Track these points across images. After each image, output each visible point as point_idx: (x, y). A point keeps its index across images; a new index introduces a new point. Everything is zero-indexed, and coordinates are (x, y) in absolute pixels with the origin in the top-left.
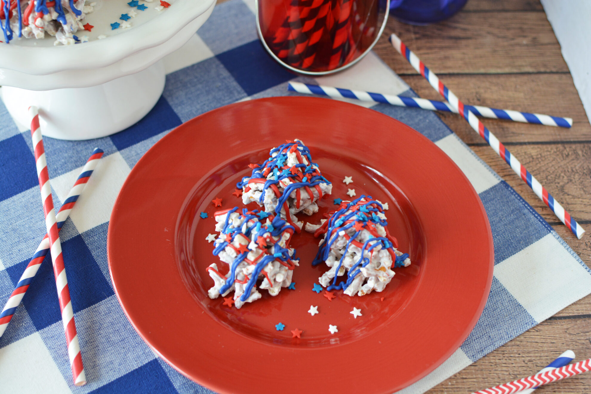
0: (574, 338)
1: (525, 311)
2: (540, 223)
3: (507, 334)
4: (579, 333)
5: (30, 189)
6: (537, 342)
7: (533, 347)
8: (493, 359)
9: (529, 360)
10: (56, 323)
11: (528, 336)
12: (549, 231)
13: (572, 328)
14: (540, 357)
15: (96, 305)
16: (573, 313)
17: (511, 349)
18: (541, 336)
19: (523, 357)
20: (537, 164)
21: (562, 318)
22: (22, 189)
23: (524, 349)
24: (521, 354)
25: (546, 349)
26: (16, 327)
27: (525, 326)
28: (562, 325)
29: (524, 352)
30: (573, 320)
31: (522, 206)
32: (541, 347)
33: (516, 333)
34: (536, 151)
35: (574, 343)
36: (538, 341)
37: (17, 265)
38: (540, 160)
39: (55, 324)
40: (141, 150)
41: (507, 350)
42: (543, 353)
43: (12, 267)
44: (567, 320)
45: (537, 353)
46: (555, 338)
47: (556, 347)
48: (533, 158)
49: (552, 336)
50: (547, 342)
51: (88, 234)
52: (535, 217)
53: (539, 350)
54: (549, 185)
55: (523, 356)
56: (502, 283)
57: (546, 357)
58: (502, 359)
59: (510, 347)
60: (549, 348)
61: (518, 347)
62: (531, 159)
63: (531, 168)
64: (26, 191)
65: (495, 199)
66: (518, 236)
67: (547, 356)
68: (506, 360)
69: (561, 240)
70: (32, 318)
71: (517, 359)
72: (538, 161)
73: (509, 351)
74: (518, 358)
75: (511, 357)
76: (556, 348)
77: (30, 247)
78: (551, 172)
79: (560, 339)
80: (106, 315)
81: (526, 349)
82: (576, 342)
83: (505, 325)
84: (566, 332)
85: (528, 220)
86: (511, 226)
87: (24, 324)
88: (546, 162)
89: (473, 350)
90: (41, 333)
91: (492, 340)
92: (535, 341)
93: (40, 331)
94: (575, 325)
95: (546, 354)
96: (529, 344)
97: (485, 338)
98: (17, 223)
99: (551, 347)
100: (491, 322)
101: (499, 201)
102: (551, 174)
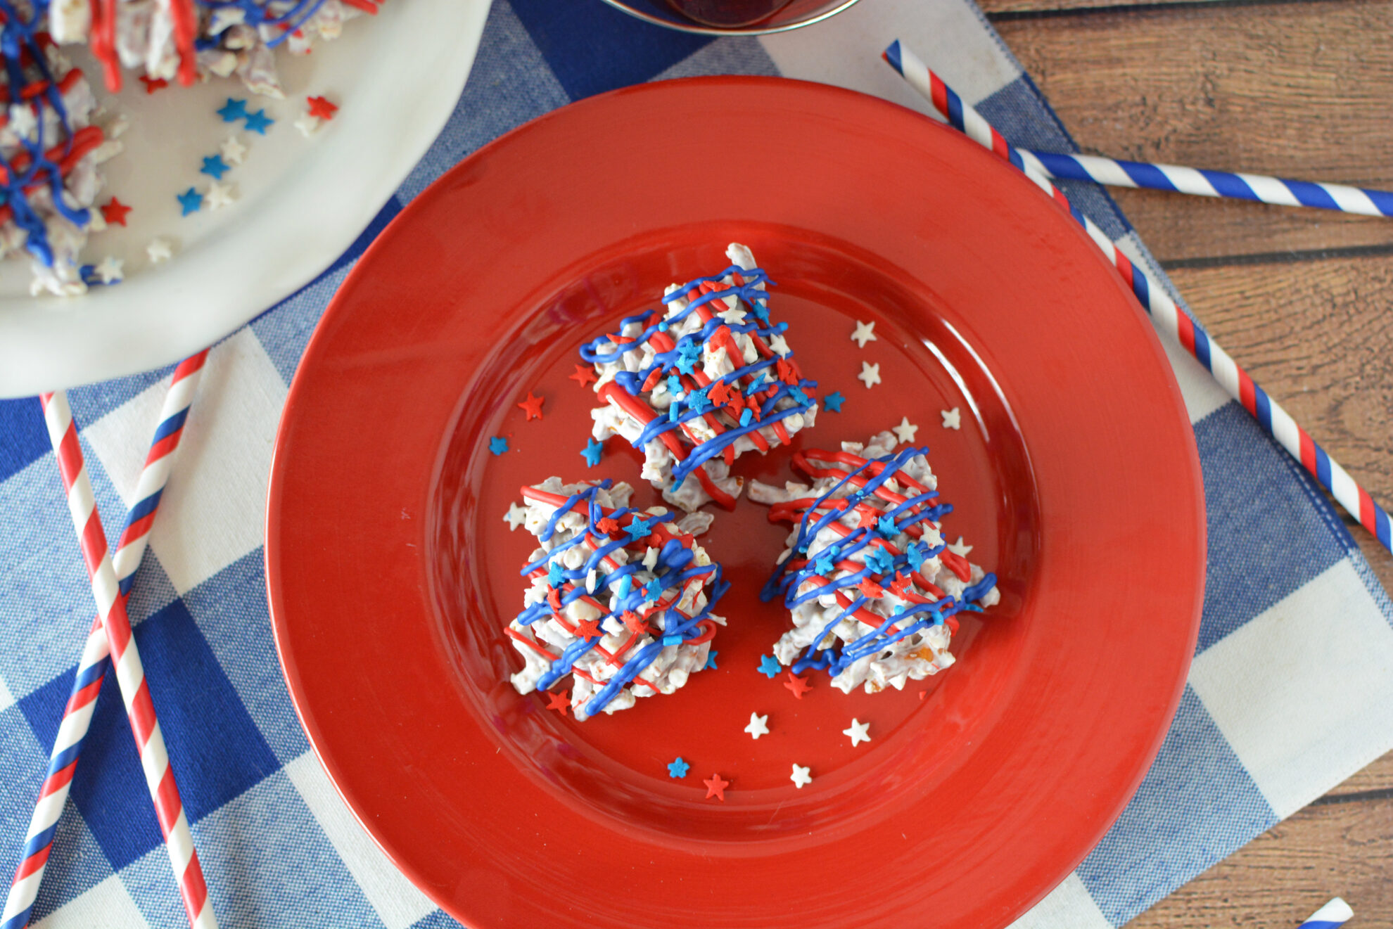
0: (1359, 852)
1: (1254, 789)
2: (1324, 525)
3: (1203, 854)
4: (1373, 841)
5: (41, 459)
6: (1270, 868)
7: (1261, 880)
8: (1163, 915)
9: (1247, 914)
10: (154, 849)
11: (1252, 852)
12: (1343, 552)
13: (1360, 826)
14: (1274, 905)
15: (242, 797)
16: (1369, 785)
17: (1209, 887)
18: (1283, 850)
19: (1233, 907)
20: (1342, 324)
21: (1341, 800)
22: (20, 459)
23: (1238, 885)
24: (1230, 900)
25: (1289, 884)
26: (66, 862)
27: (1250, 829)
28: (1337, 819)
29: (1239, 894)
30: (1367, 803)
31: (1285, 472)
32: (1280, 879)
33: (1224, 850)
34: (1344, 279)
35: (1358, 866)
36: (1275, 864)
37: (42, 690)
38: (1352, 311)
39: (152, 852)
40: (307, 320)
41: (1199, 891)
42: (1281, 895)
43: (31, 695)
44: (1352, 804)
45: (1268, 896)
46: (1316, 854)
47: (1315, 879)
48: (1334, 306)
49: (1309, 848)
50: (1294, 865)
51: (198, 594)
52: (1313, 509)
53: (1273, 888)
54: (1366, 393)
55: (1235, 904)
56: (1209, 710)
57: (1287, 907)
58: (1185, 914)
59: (1205, 883)
60: (1296, 883)
61: (1225, 881)
62: (1329, 309)
63: (1324, 339)
64: (31, 465)
65: (1219, 450)
66: (1263, 564)
67: (1289, 904)
68: (1193, 916)
69: (1370, 579)
70: (101, 838)
71: (1219, 914)
72: (1347, 313)
73: (1203, 893)
74: (1221, 911)
75: (1206, 908)
76: (1313, 882)
77: (65, 636)
78: (1376, 349)
79: (1325, 858)
80: (267, 824)
81: (1244, 886)
82: (1364, 864)
83: (1201, 829)
84: (1343, 837)
85: (1296, 516)
86: (1250, 534)
87: (82, 855)
88: (1367, 317)
89: (1117, 899)
90: (125, 878)
91: (1165, 870)
92: (1267, 864)
93: (120, 872)
94: (1368, 817)
95: (1288, 899)
96: (1251, 872)
97: (1150, 866)
98: (24, 566)
99: (1302, 879)
100: (1169, 820)
101: (1229, 455)
102: (1375, 358)
